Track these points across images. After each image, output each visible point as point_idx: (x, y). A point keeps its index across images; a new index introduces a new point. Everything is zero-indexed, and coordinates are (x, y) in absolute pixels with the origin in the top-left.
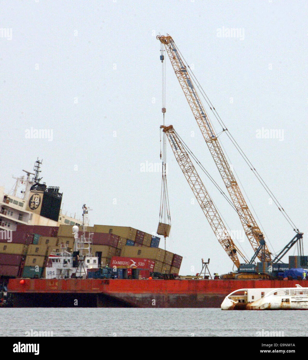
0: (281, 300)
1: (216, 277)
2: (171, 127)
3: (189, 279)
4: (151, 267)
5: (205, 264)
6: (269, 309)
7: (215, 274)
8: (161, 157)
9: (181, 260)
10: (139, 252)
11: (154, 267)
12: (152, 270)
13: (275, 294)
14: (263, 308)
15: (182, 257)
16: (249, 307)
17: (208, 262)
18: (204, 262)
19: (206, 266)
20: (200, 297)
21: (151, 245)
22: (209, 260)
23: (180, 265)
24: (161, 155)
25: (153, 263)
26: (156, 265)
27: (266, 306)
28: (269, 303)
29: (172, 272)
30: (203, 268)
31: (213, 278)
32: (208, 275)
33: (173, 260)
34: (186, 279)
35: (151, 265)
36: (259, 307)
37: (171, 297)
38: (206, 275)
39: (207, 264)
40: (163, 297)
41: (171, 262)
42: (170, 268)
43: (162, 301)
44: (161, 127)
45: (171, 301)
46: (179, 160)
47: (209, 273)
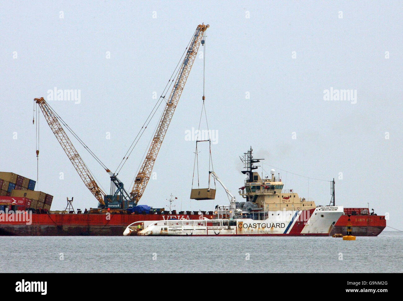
0: (161, 229)
1: (79, 211)
2: (42, 99)
3: (57, 214)
4: (28, 204)
5: (70, 202)
6: (151, 235)
7: (78, 210)
8: (33, 122)
9: (52, 199)
10: (25, 194)
11: (30, 204)
12: (29, 207)
13: (156, 224)
14: (147, 235)
15: (53, 197)
16: (139, 234)
17: (71, 200)
18: (69, 200)
19: (70, 203)
20: (65, 227)
21: (28, 187)
22: (73, 198)
23: (51, 203)
24: (33, 121)
25: (30, 201)
26: (32, 202)
27: (149, 233)
28: (151, 230)
29: (45, 208)
30: (68, 205)
31: (76, 213)
32: (72, 210)
33: (46, 199)
34: (55, 213)
35: (29, 203)
36: (144, 234)
37: (43, 227)
38: (71, 210)
39: (71, 202)
40: (36, 227)
41: (44, 200)
42: (43, 205)
43: (35, 230)
44: (35, 99)
45: (42, 231)
46: (50, 124)
47: (73, 209)
